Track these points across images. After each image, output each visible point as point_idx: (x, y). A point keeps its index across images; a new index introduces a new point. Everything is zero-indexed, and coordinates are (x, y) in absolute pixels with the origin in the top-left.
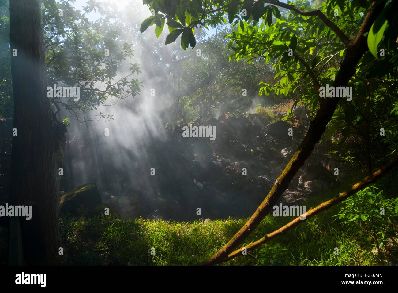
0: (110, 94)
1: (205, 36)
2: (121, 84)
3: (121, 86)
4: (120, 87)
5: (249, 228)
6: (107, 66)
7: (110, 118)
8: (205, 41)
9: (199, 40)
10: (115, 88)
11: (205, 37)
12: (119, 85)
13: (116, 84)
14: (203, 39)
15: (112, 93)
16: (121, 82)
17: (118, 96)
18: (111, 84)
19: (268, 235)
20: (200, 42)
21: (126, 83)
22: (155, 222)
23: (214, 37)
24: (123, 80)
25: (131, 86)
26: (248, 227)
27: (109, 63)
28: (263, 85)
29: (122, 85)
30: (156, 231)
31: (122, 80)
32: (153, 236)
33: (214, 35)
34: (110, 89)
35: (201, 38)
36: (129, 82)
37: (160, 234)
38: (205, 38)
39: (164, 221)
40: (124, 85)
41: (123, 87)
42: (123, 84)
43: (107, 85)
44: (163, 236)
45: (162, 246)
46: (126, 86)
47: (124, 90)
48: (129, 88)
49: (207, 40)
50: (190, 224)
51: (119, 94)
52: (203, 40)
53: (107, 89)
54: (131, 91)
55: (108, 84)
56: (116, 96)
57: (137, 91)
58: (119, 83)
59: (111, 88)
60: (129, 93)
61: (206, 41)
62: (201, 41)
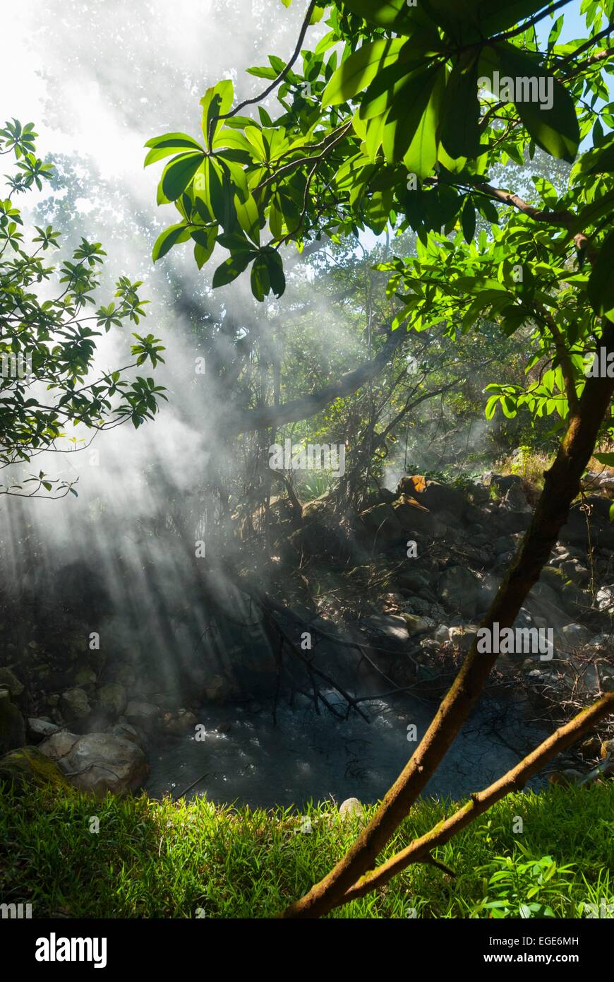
0: (70, 416)
1: (354, 247)
2: (103, 388)
3: (104, 394)
4: (100, 397)
5: (419, 765)
6: (68, 341)
7: (67, 489)
8: (356, 263)
9: (337, 259)
10: (84, 400)
11: (355, 251)
12: (96, 390)
13: (90, 389)
14: (350, 256)
15: (77, 415)
16: (104, 384)
17: (94, 423)
18: (75, 389)
19: (479, 793)
20: (339, 266)
21: (118, 387)
22: (187, 804)
23: (380, 250)
24: (110, 377)
25: (132, 397)
26: (418, 762)
27: (73, 334)
28: (498, 391)
29: (107, 391)
30: (187, 834)
31: (107, 379)
32: (178, 849)
33: (380, 245)
34: (70, 402)
35: (343, 254)
36: (126, 385)
37: (200, 841)
38: (354, 254)
39: (216, 805)
40: (111, 392)
41: (108, 398)
42: (110, 388)
43: (63, 393)
44: (208, 850)
45: (205, 883)
46: (117, 395)
47: (109, 406)
48: (125, 402)
49: (361, 259)
50: (295, 815)
51: (96, 416)
52: (348, 258)
53: (64, 401)
54: (130, 409)
55: (65, 389)
56: (89, 423)
57: (149, 411)
58: (97, 386)
59: (75, 401)
60: (124, 414)
61: (357, 260)
62: (342, 261)
